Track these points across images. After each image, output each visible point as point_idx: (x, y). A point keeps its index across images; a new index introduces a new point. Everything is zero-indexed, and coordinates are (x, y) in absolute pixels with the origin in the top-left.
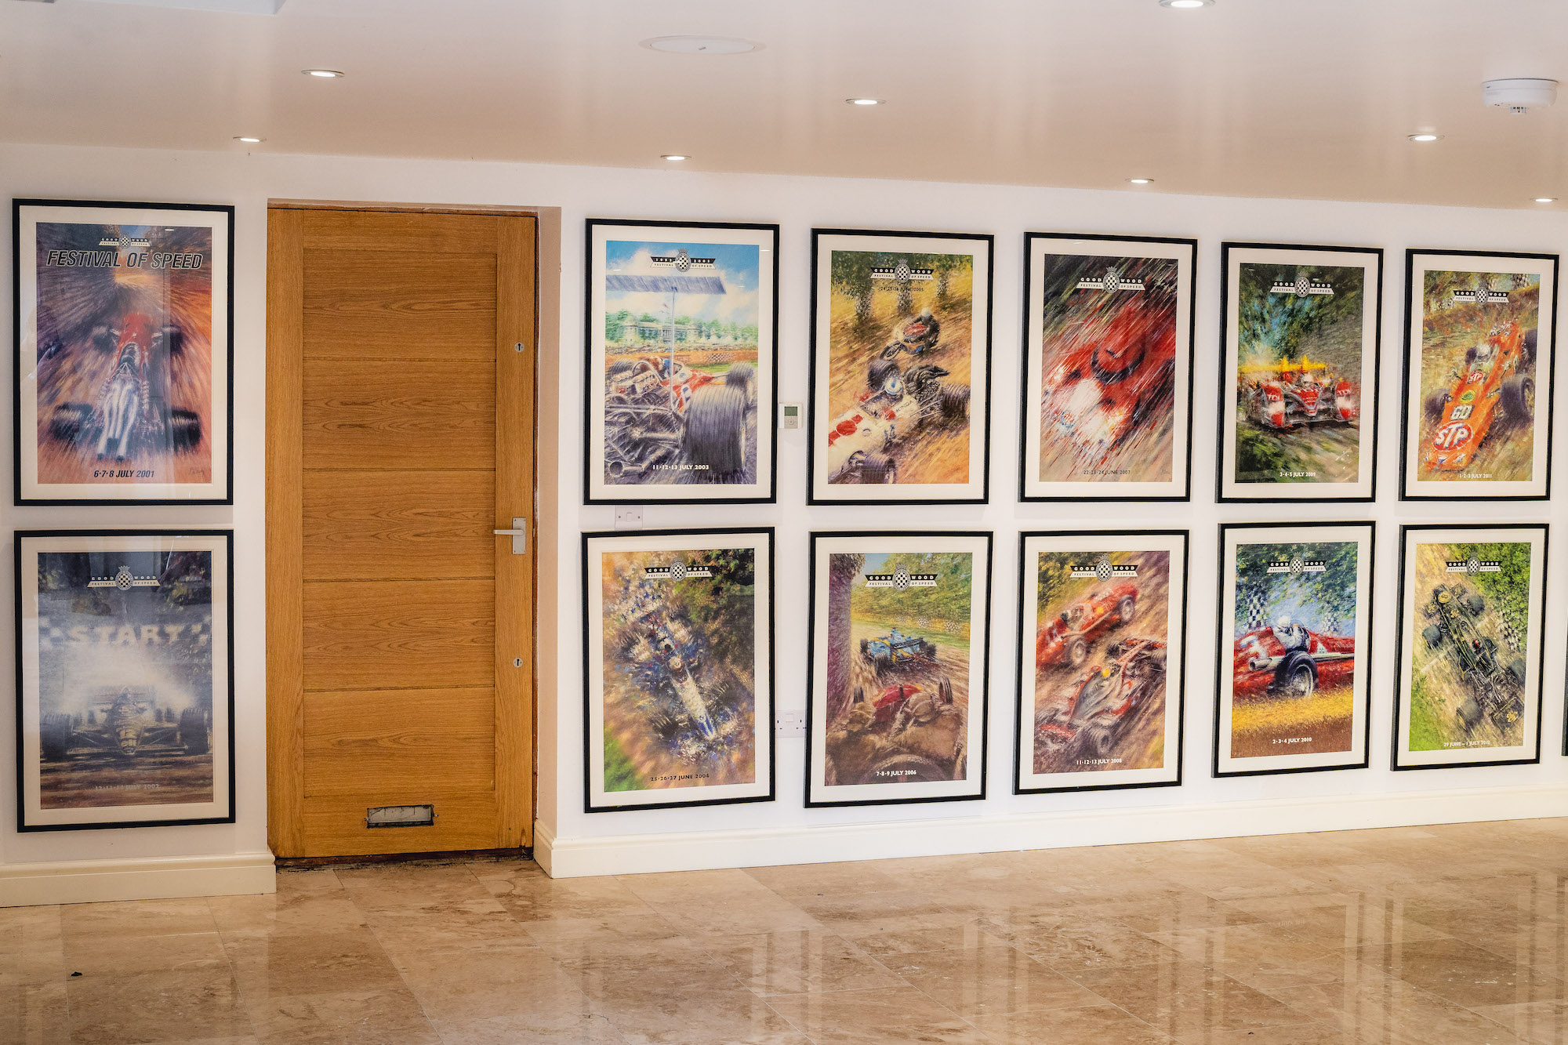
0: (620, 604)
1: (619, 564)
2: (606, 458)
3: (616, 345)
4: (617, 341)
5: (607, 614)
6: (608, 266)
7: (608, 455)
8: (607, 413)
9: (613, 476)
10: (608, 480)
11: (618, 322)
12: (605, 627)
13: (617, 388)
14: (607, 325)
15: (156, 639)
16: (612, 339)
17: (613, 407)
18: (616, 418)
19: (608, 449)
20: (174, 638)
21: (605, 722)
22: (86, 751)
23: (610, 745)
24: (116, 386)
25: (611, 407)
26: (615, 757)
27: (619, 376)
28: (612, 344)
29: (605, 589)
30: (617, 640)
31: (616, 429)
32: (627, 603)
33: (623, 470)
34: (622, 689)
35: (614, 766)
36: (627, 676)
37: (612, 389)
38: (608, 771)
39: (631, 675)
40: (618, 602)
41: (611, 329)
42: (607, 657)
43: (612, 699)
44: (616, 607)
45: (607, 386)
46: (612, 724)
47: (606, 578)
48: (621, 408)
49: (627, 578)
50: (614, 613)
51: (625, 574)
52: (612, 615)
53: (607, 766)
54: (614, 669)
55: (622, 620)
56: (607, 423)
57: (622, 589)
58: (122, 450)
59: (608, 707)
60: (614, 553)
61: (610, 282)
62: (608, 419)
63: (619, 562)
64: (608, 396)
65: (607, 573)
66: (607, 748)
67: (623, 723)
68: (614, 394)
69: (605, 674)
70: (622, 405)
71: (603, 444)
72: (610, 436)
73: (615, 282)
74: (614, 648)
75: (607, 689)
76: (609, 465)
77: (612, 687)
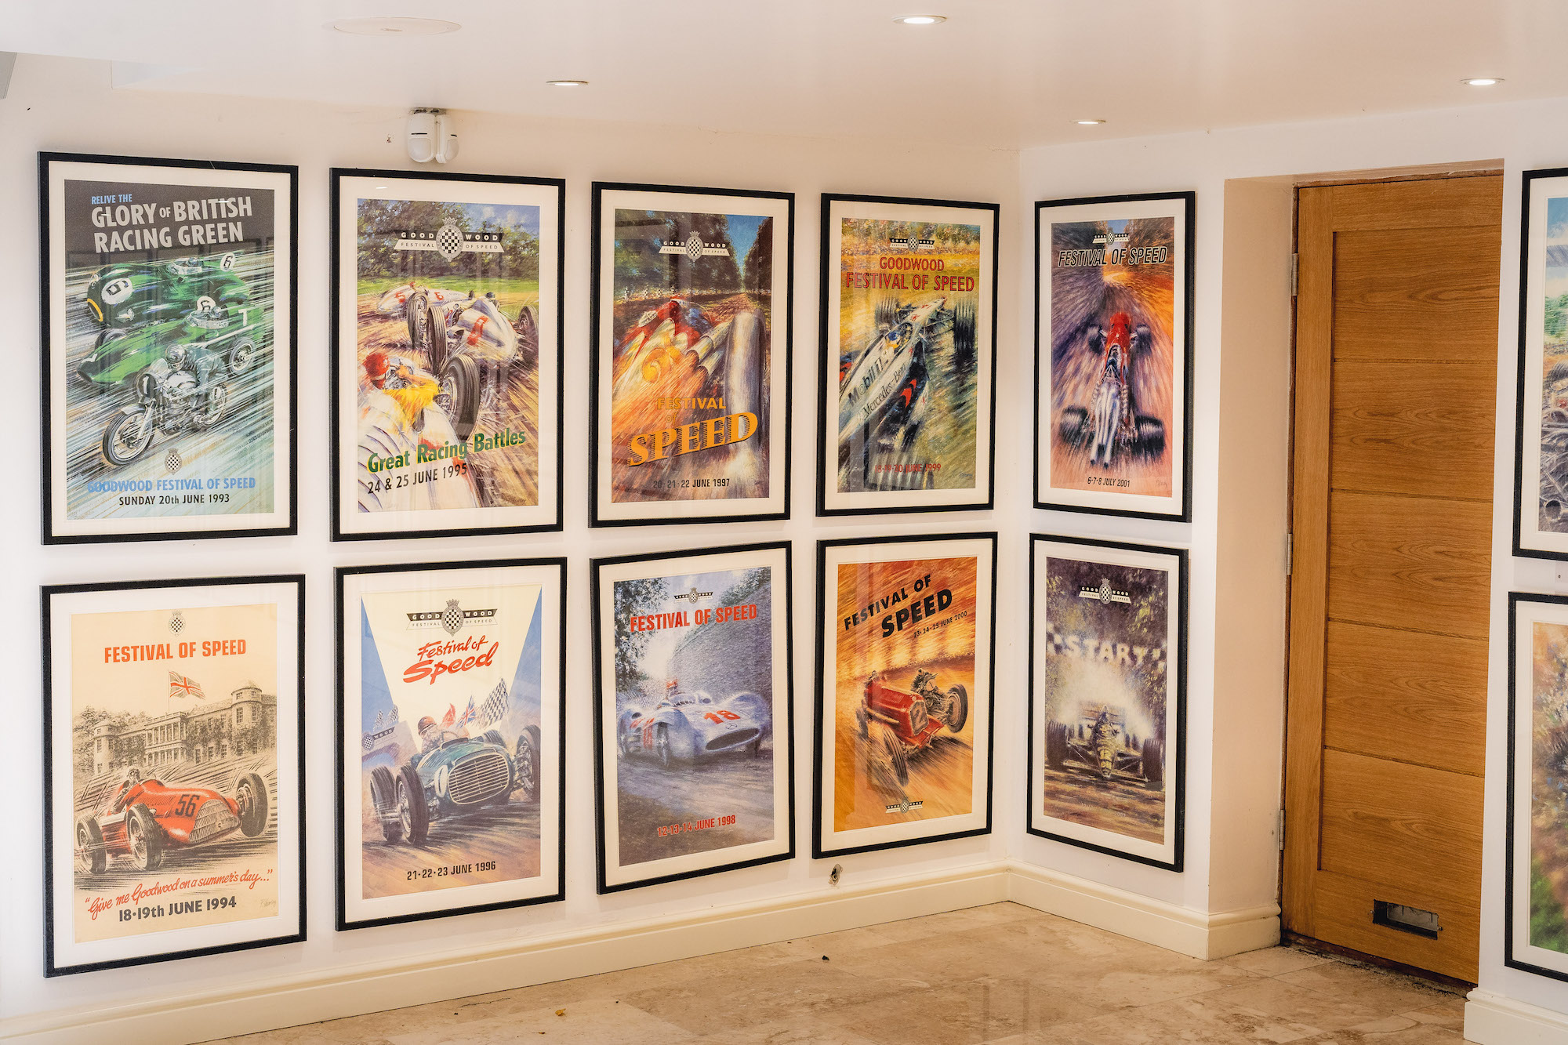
0: (1554, 695)
1: (1554, 640)
2: (1541, 495)
3: (1556, 341)
4: (1558, 336)
5: (1538, 705)
6: (1550, 234)
7: (1545, 491)
8: (1544, 433)
9: (1550, 519)
10: (1542, 527)
11: (1560, 309)
12: (1536, 722)
13: (1557, 401)
14: (1547, 314)
15: (1128, 660)
16: (1553, 332)
17: (1553, 426)
18: (1555, 441)
19: (1544, 483)
20: (1140, 661)
21: (1534, 852)
22: (1076, 764)
23: (1539, 883)
24: (1104, 389)
25: (1549, 426)
26: (1544, 902)
27: (1559, 384)
28: (1552, 340)
29: (1537, 672)
30: (1550, 744)
31: (1554, 456)
32: (1562, 695)
33: (1561, 513)
34: (1555, 811)
35: (1543, 913)
36: (1560, 795)
37: (1551, 401)
38: (1535, 918)
39: (1565, 794)
40: (1552, 691)
41: (1551, 320)
42: (1537, 765)
43: (1542, 821)
44: (1550, 699)
45: (1546, 398)
46: (1541, 857)
47: (1538, 658)
48: (1559, 427)
49: (1564, 661)
50: (1547, 705)
51: (1561, 656)
52: (1544, 708)
53: (1534, 910)
54: (1546, 782)
55: (1556, 717)
56: (1545, 448)
57: (1557, 674)
58: (1107, 458)
59: (1538, 832)
60: (1547, 624)
61: (1552, 255)
62: (1546, 441)
63: (1556, 638)
64: (1546, 411)
65: (1539, 651)
66: (1535, 887)
67: (1555, 857)
68: (1554, 409)
69: (1534, 786)
70: (1562, 424)
71: (1538, 476)
72: (1547, 465)
73: (1557, 254)
74: (1546, 754)
75: (1537, 806)
76: (1545, 504)
77: (1544, 805)
